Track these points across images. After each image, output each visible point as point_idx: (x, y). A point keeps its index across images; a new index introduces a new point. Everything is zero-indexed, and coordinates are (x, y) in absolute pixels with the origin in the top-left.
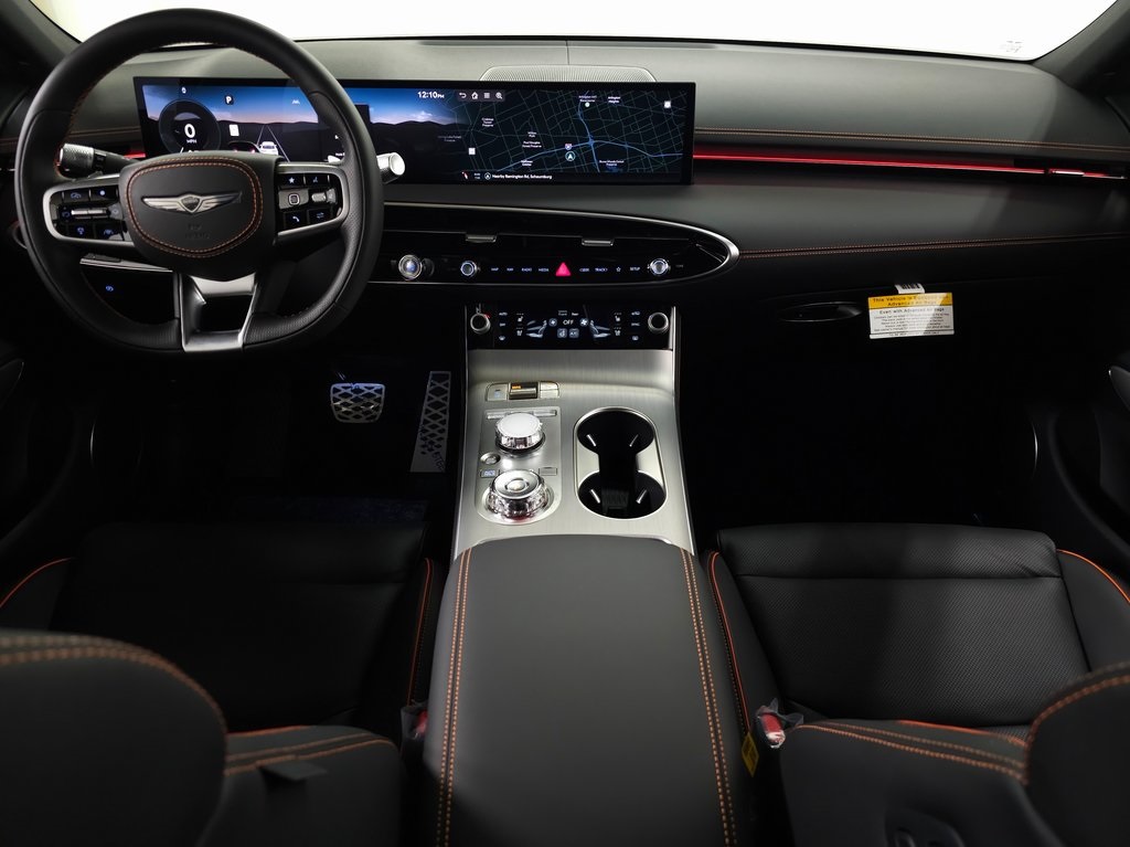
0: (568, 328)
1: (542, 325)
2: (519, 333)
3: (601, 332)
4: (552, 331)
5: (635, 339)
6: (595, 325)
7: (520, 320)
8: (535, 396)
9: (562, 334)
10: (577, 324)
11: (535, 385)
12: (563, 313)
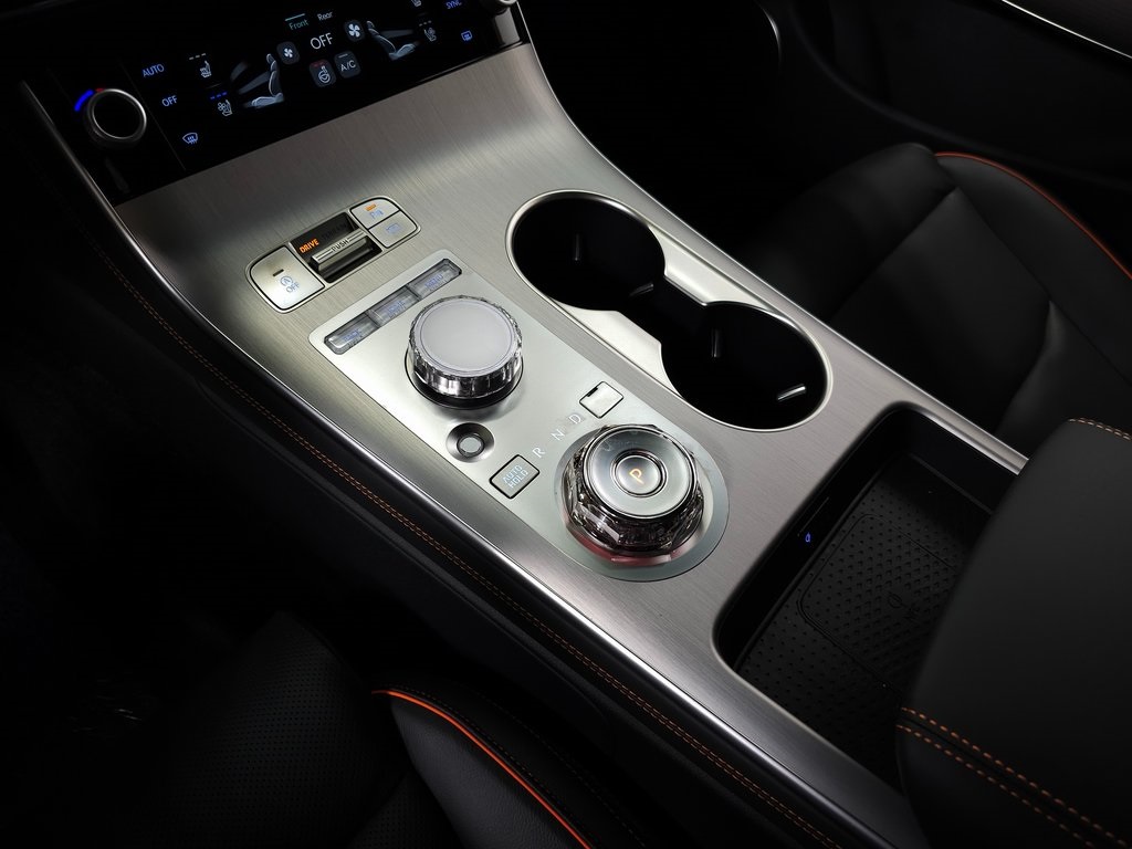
0: (328, 54)
1: (266, 68)
2: (225, 108)
3: (399, 43)
4: (298, 77)
5: (467, 37)
6: (380, 30)
7: (206, 73)
8: (371, 249)
9: (324, 76)
10: (342, 41)
11: (346, 224)
12: (296, 21)
